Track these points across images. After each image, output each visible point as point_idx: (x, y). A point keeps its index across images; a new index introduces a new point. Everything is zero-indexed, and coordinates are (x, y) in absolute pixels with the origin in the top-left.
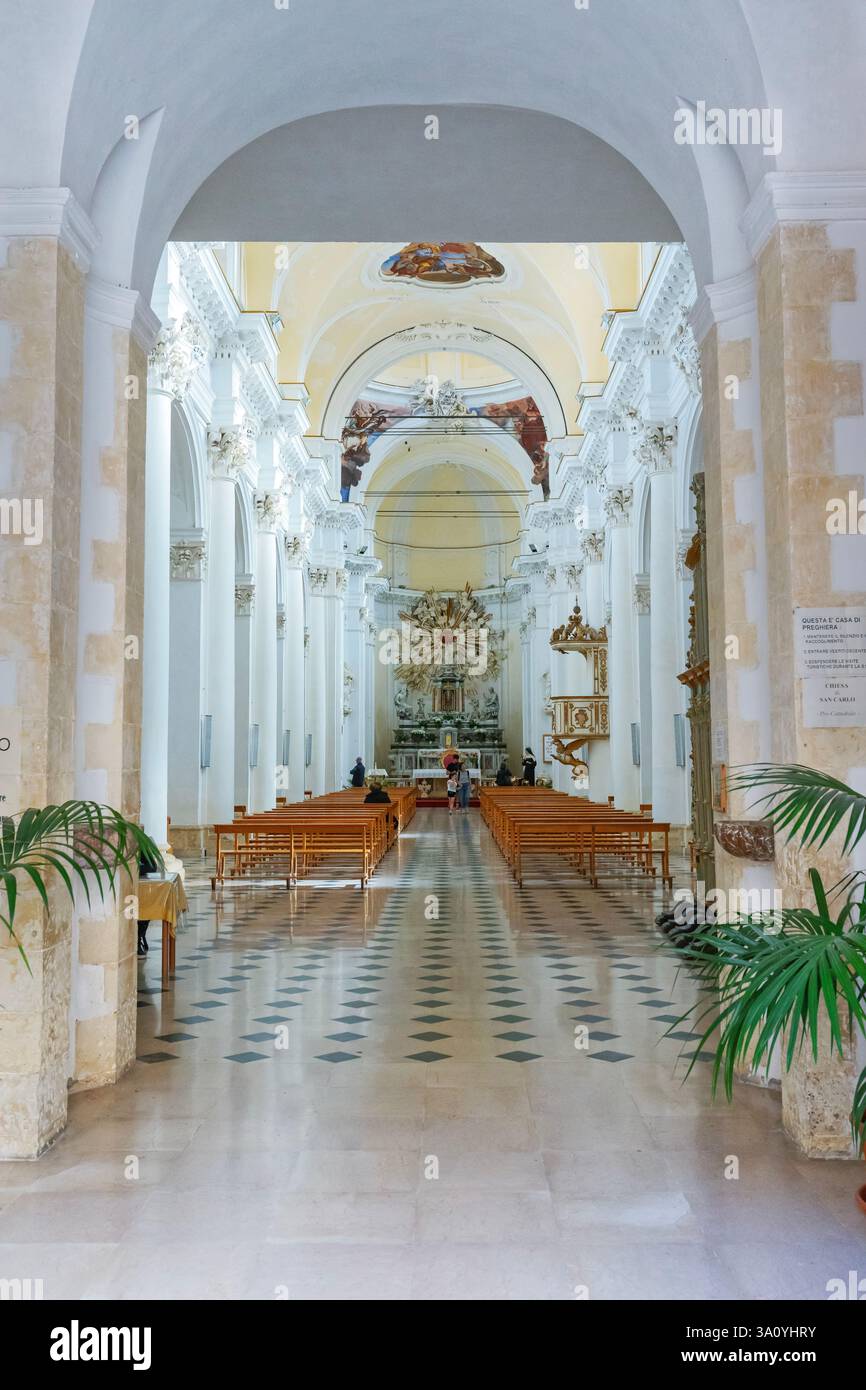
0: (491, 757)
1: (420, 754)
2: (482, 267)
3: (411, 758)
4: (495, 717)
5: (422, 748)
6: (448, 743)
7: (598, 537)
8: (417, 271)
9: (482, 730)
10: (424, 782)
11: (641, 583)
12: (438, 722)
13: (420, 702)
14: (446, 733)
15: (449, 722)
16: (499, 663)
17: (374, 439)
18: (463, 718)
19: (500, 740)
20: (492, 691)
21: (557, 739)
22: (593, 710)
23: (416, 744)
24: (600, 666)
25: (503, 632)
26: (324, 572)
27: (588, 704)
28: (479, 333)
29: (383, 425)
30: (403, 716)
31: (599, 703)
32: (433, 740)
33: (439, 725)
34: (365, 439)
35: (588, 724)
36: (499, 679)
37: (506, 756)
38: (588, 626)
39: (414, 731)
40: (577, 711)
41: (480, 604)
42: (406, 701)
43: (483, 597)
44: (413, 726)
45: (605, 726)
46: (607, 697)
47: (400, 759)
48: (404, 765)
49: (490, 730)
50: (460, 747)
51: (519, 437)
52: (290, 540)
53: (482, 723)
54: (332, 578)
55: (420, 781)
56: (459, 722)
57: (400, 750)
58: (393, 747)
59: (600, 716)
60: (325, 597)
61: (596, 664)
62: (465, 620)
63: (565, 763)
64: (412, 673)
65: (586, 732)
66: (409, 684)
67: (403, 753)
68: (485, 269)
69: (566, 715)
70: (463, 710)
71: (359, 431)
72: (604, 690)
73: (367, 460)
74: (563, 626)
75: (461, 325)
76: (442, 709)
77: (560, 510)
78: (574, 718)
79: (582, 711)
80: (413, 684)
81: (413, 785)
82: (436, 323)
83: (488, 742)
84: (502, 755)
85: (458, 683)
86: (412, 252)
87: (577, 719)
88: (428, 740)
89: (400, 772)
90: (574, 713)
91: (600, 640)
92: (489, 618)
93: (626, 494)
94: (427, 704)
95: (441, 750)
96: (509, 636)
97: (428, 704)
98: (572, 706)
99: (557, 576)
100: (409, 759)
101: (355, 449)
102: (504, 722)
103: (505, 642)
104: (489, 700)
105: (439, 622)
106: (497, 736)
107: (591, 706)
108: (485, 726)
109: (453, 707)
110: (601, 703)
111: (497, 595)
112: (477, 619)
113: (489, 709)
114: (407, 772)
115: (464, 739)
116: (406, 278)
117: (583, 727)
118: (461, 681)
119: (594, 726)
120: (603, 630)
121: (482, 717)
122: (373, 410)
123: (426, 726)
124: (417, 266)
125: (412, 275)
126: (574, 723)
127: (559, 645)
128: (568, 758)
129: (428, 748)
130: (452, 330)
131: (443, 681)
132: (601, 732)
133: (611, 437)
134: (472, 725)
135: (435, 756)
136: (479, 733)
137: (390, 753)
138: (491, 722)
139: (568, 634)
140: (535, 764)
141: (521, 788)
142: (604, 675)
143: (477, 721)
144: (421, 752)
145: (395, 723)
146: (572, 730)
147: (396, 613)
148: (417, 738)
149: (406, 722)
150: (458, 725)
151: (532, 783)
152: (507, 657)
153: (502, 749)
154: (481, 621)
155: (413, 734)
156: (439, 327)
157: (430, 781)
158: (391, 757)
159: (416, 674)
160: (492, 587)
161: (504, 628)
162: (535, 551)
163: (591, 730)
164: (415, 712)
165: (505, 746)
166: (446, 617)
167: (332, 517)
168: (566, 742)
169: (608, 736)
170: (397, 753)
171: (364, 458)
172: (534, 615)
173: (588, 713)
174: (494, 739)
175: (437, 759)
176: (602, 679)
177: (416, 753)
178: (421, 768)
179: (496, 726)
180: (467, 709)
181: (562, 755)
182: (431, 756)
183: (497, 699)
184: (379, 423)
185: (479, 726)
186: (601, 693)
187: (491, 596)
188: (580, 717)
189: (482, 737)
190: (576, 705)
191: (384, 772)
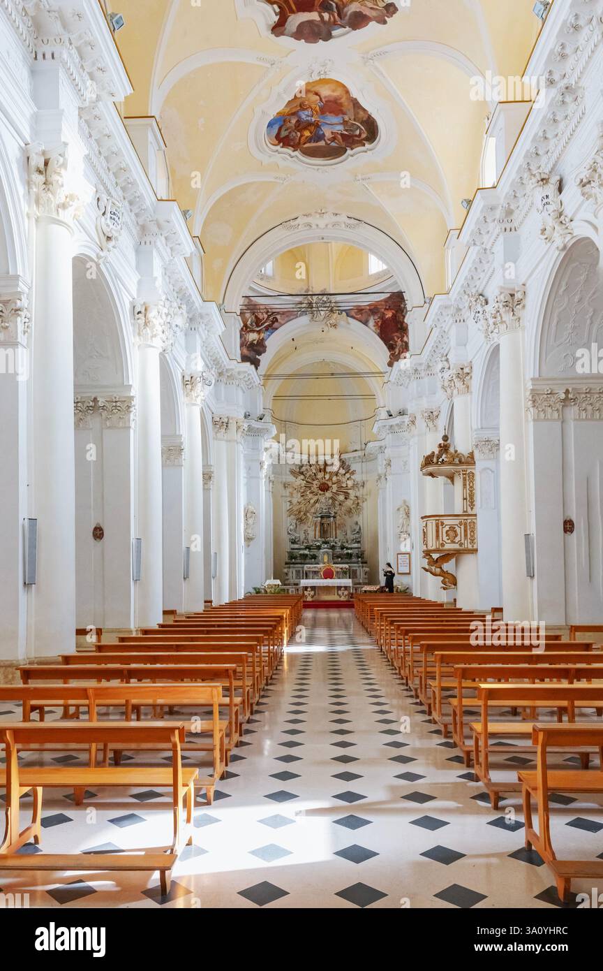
0: (356, 570)
1: (305, 569)
2: (358, 132)
3: (299, 571)
4: (359, 542)
5: (306, 564)
6: (326, 560)
7: (466, 370)
8: (299, 143)
9: (349, 551)
10: (309, 589)
11: (536, 387)
12: (319, 546)
13: (305, 531)
14: (324, 553)
15: (326, 546)
16: (361, 504)
17: (269, 336)
18: (336, 543)
19: (362, 558)
20: (357, 523)
21: (427, 554)
22: (462, 527)
23: (303, 561)
24: (468, 487)
25: (364, 483)
26: (226, 420)
27: (457, 522)
28: (352, 221)
29: (276, 325)
30: (294, 542)
31: (467, 521)
32: (315, 559)
33: (319, 548)
34: (262, 335)
35: (457, 539)
36: (361, 516)
37: (367, 569)
38: (456, 451)
39: (302, 552)
40: (447, 528)
41: (347, 464)
42: (295, 531)
43: (349, 458)
44: (300, 549)
45: (472, 541)
46: (475, 515)
47: (292, 572)
48: (294, 577)
49: (356, 551)
50: (334, 563)
51: (378, 331)
52: (188, 378)
53: (349, 546)
54: (233, 426)
55: (306, 588)
56: (333, 545)
57: (292, 565)
58: (286, 564)
59: (469, 532)
60: (227, 441)
61: (465, 485)
62: (337, 475)
63: (435, 574)
64: (300, 512)
65: (456, 546)
66: (297, 520)
67: (294, 567)
68: (360, 135)
69: (437, 531)
70: (336, 538)
71: (258, 329)
72: (472, 509)
73: (265, 351)
74: (433, 453)
75: (337, 214)
76: (321, 537)
77: (421, 364)
78: (445, 534)
79: (452, 528)
80: (301, 520)
81: (300, 592)
82: (316, 212)
83: (354, 560)
84: (364, 568)
85: (332, 518)
86: (293, 114)
87: (447, 535)
88: (311, 559)
89: (292, 581)
90: (445, 530)
91: (468, 463)
92: (353, 473)
93: (518, 296)
94: (310, 532)
95: (321, 565)
96: (368, 486)
97: (311, 534)
98: (442, 524)
99: (416, 422)
100: (298, 572)
101: (255, 342)
102: (367, 546)
103: (365, 488)
104: (355, 530)
105: (318, 477)
106: (361, 555)
107: (461, 523)
108: (351, 549)
109: (329, 535)
110: (469, 521)
111: (359, 457)
112: (345, 475)
113: (354, 537)
114: (296, 581)
115: (336, 558)
116: (289, 150)
117: (453, 542)
118: (334, 517)
119: (463, 541)
120: (472, 455)
121: (349, 542)
122: (268, 312)
123: (310, 549)
124: (299, 134)
125: (295, 147)
126: (445, 538)
127: (430, 469)
128: (438, 570)
129: (312, 564)
130: (329, 219)
131: (322, 517)
132: (470, 547)
133: (501, 238)
134: (342, 548)
135: (316, 570)
136: (348, 553)
137: (285, 568)
138: (356, 545)
139: (438, 458)
140: (393, 575)
141: (383, 594)
142: (472, 496)
143: (346, 545)
144: (306, 567)
145: (288, 547)
146: (443, 545)
147: (288, 470)
148: (305, 556)
149: (296, 546)
150: (333, 548)
151: (391, 590)
152: (366, 500)
153: (364, 565)
154: (348, 475)
155: (301, 555)
156: (318, 216)
157: (313, 588)
158: (286, 570)
159: (302, 513)
160: (356, 451)
161: (364, 479)
162: (391, 415)
163: (461, 544)
164: (302, 539)
165: (366, 563)
166: (323, 473)
167: (231, 375)
168: (435, 556)
169: (477, 550)
170: (289, 568)
171: (261, 349)
172: (389, 465)
173: (458, 529)
174: (358, 557)
175: (318, 572)
176: (470, 499)
177: (303, 568)
178: (306, 578)
179: (360, 548)
180: (337, 538)
181: (433, 568)
182: (314, 570)
183: (360, 529)
184: (273, 322)
185: (347, 549)
186: (470, 512)
187: (354, 458)
188: (451, 533)
189: (349, 556)
190: (446, 522)
191: (278, 582)
